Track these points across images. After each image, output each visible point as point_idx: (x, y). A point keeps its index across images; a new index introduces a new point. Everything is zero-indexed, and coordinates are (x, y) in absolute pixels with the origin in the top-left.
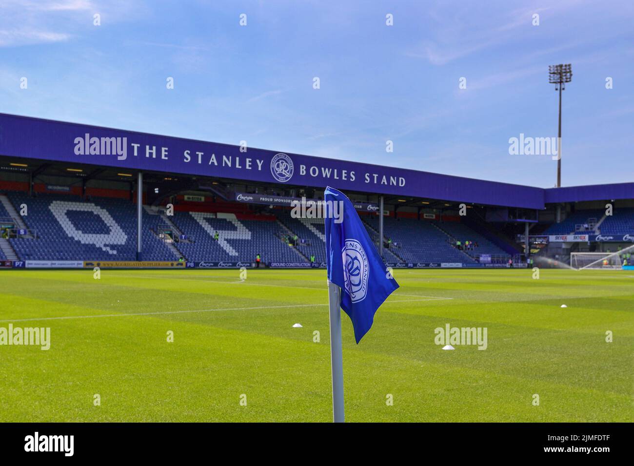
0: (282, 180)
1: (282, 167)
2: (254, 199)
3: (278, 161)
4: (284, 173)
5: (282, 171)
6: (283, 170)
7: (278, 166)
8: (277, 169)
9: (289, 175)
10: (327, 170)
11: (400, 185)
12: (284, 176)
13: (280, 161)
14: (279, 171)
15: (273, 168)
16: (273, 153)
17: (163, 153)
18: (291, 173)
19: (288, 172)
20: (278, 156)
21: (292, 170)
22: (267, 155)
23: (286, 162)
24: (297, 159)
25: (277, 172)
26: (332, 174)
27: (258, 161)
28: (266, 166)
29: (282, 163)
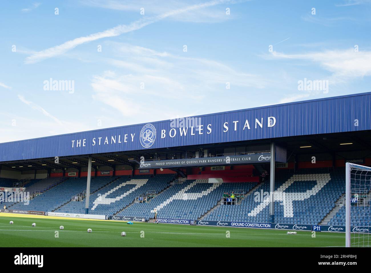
0: (147, 146)
1: (148, 135)
2: (151, 165)
3: (145, 131)
4: (149, 140)
5: (147, 139)
6: (149, 138)
7: (145, 136)
8: (144, 138)
9: (152, 141)
10: (184, 129)
11: (269, 126)
12: (149, 142)
13: (147, 131)
15: (141, 138)
16: (142, 125)
17: (84, 143)
18: (154, 139)
19: (152, 139)
20: (145, 126)
21: (154, 136)
22: (137, 129)
23: (151, 130)
25: (144, 140)
27: (132, 135)
28: (137, 137)
29: (148, 131)
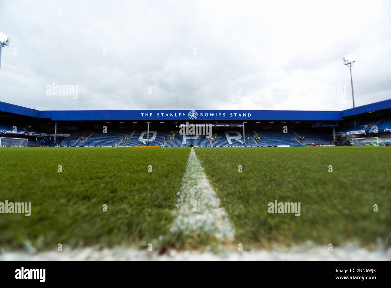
0: (193, 119)
3: (191, 113)
10: (212, 114)
11: (248, 116)
12: (194, 117)
14: (192, 116)
15: (189, 116)
16: (189, 111)
17: (151, 115)
18: (197, 116)
20: (191, 111)
22: (187, 112)
23: (195, 113)
24: (199, 112)
26: (215, 115)
27: (183, 114)
29: (193, 113)
